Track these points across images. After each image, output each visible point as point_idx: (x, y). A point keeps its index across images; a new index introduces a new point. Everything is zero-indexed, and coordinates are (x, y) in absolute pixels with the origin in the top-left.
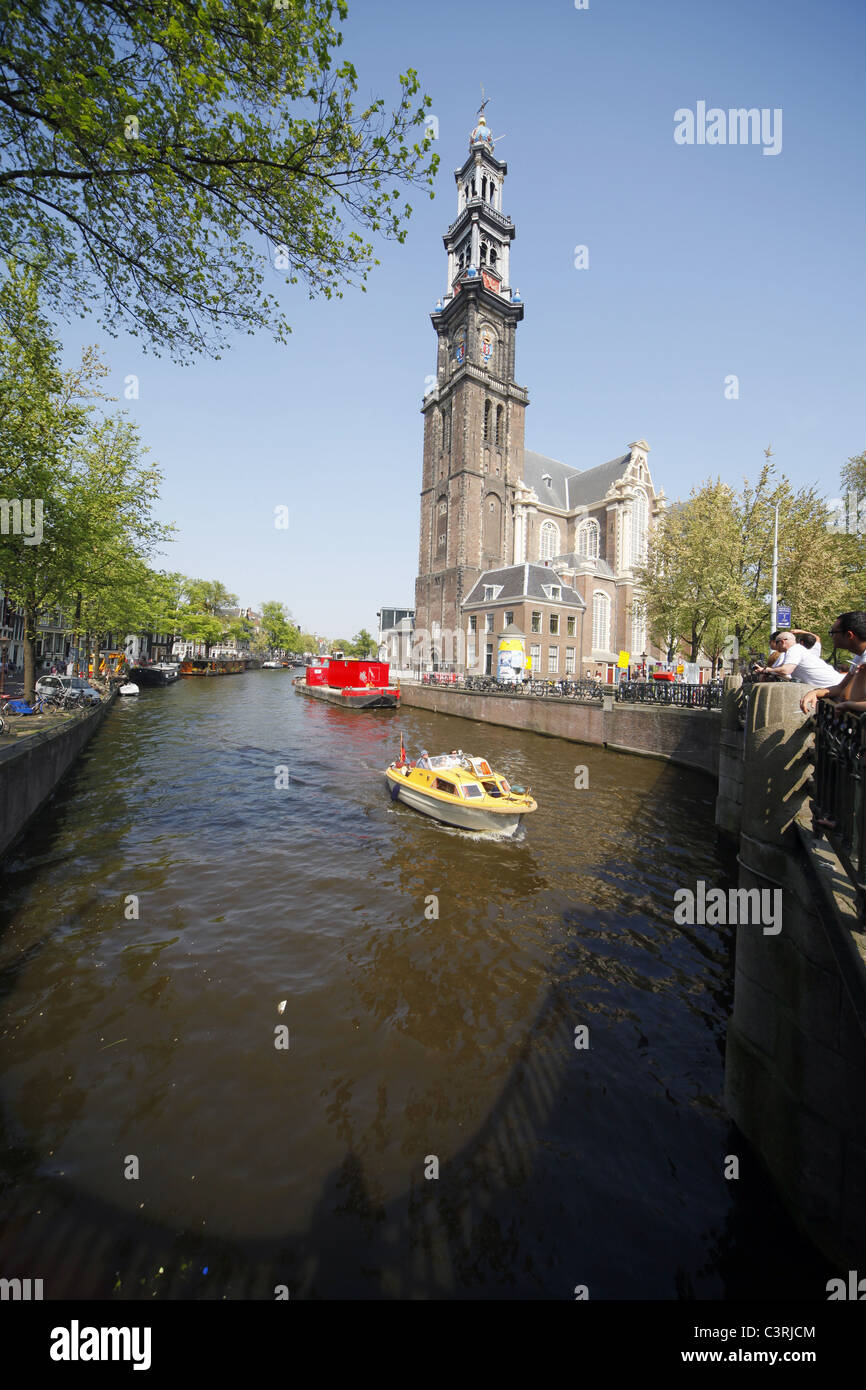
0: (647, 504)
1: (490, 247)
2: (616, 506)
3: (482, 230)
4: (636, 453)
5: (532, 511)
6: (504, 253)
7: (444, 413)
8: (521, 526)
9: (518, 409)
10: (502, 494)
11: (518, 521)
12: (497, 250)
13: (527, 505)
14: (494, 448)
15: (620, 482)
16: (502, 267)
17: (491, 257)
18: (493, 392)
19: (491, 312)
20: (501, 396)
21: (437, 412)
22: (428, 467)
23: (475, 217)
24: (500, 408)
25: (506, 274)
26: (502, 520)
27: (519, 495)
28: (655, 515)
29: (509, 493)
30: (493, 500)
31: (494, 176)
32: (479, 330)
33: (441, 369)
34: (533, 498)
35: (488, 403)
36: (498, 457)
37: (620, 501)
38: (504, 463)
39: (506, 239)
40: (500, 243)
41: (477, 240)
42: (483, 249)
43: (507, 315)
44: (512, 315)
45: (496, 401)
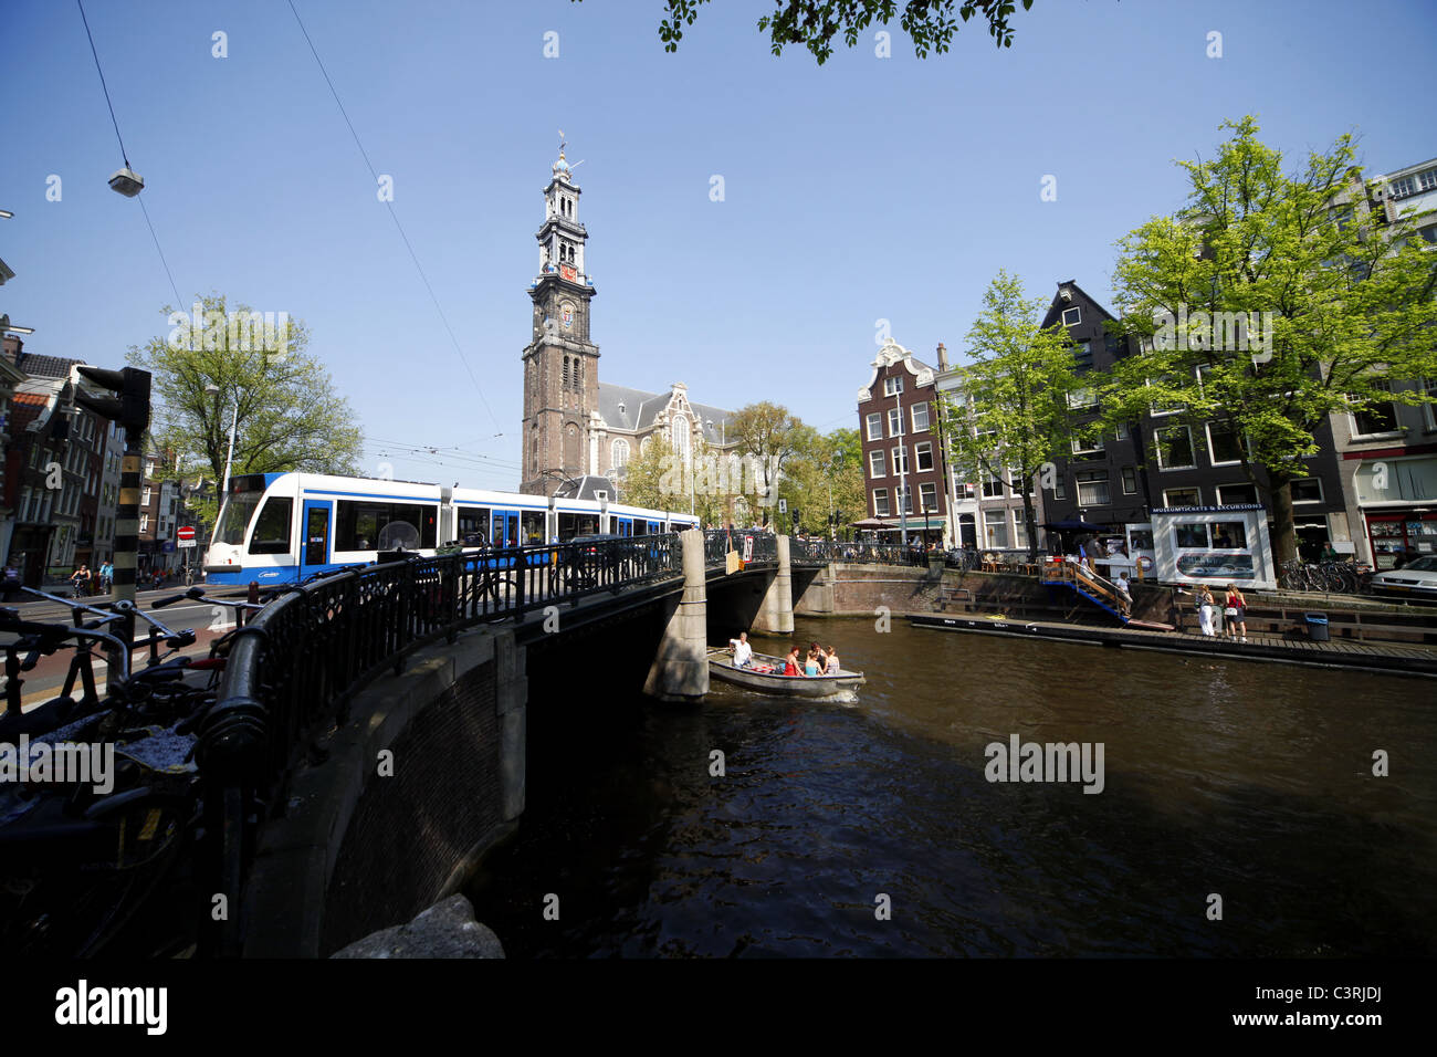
0: (688, 425)
1: (568, 245)
2: (659, 431)
3: (560, 236)
4: (676, 391)
5: (601, 433)
6: (579, 249)
7: (537, 363)
8: (594, 446)
9: (591, 360)
10: (579, 422)
11: (592, 441)
12: (574, 247)
13: (598, 430)
14: (572, 391)
15: (662, 413)
16: (579, 261)
17: (570, 253)
18: (570, 351)
19: (569, 292)
20: (576, 352)
21: (531, 361)
22: (527, 402)
23: (554, 228)
24: (576, 362)
25: (582, 266)
26: (580, 442)
27: (592, 423)
28: (695, 433)
29: (585, 421)
30: (572, 428)
31: (571, 196)
32: (559, 306)
33: (536, 329)
34: (603, 425)
35: (566, 360)
36: (576, 396)
37: (661, 427)
38: (580, 399)
39: (581, 240)
40: (577, 243)
41: (557, 242)
42: (563, 249)
43: (583, 293)
44: (587, 294)
45: (572, 356)
